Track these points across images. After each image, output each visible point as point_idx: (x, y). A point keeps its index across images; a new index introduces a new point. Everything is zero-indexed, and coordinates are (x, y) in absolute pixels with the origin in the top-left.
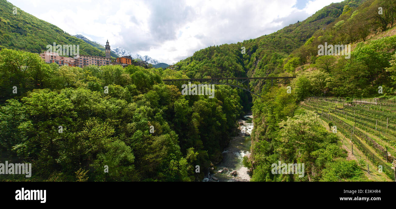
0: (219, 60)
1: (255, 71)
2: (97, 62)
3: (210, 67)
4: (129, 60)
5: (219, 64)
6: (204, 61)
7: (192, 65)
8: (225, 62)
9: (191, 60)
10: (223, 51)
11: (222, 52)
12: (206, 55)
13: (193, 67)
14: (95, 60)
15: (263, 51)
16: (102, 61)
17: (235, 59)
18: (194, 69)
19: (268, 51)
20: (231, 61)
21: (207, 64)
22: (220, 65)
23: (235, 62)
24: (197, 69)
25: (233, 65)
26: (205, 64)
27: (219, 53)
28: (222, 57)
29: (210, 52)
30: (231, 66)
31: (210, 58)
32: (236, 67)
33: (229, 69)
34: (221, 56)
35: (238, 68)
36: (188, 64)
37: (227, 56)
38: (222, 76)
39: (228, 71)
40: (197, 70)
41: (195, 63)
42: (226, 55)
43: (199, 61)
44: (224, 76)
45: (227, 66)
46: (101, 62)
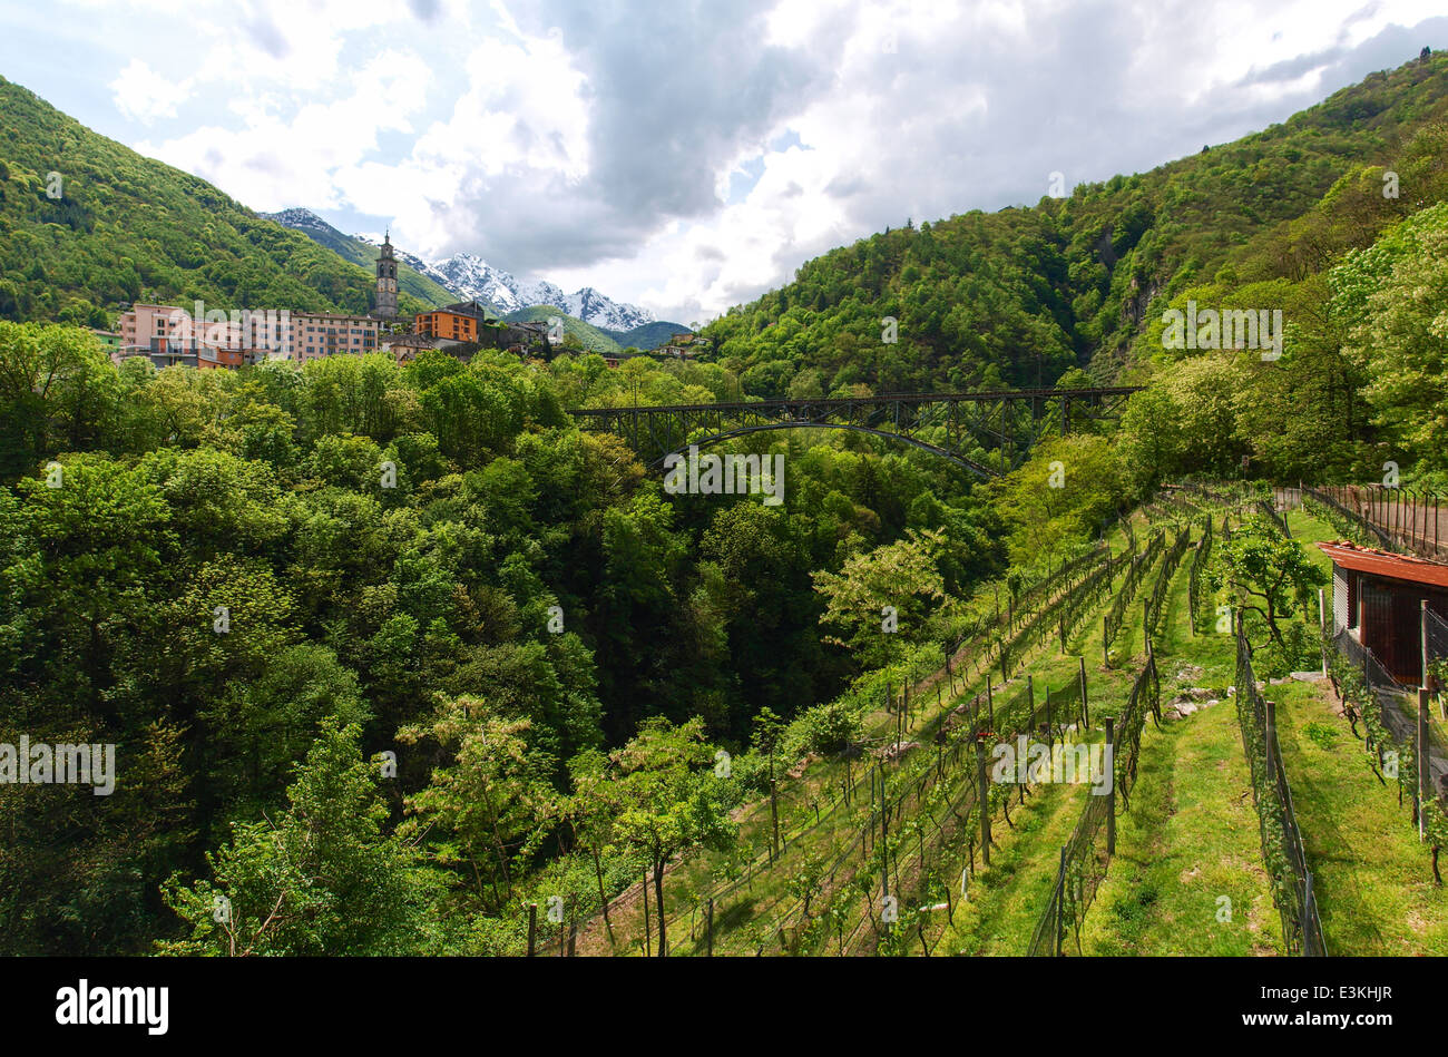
0: (924, 298)
1: (1133, 349)
2: (326, 340)
3: (869, 339)
4: (467, 323)
5: (919, 321)
6: (843, 308)
7: (779, 331)
8: (958, 307)
9: (778, 306)
10: (948, 250)
11: (942, 257)
12: (858, 278)
13: (783, 341)
14: (321, 330)
15: (1175, 238)
16: (345, 332)
17: (1019, 291)
18: (786, 351)
19: (1209, 240)
20: (989, 303)
21: (857, 324)
22: (923, 326)
23: (1013, 309)
24: (803, 349)
25: (1001, 321)
26: (846, 326)
27: (927, 263)
28: (943, 285)
29: (877, 261)
30: (989, 326)
31: (878, 292)
32: (1019, 333)
33: (975, 345)
34: (940, 276)
35: (1028, 336)
36: (764, 324)
37: (970, 279)
38: (935, 382)
39: (966, 356)
40: (800, 356)
41: (794, 321)
42: (967, 269)
43: (821, 309)
44: (946, 380)
45: (963, 328)
46: (343, 336)
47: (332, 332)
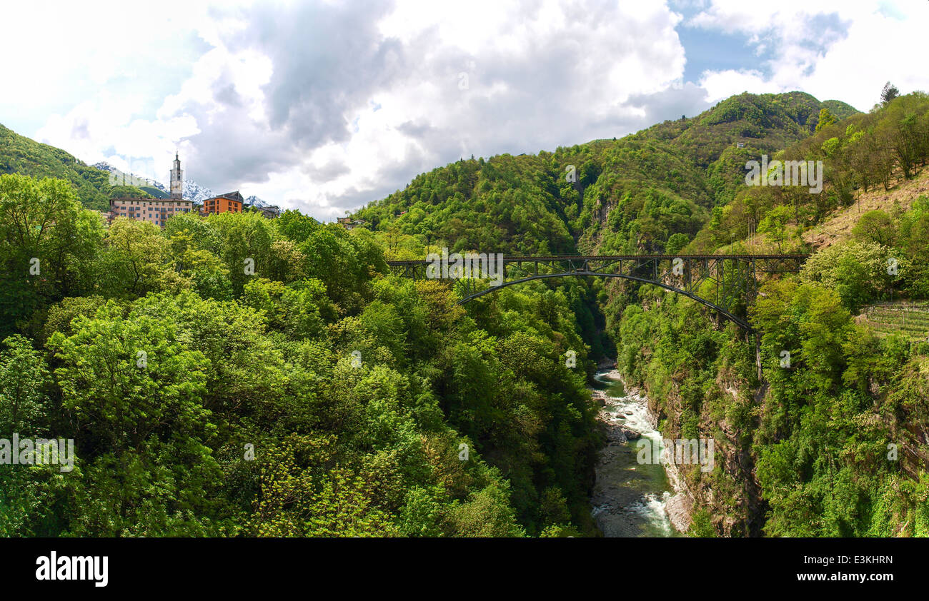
0: (498, 201)
1: (602, 237)
3: (470, 223)
5: (498, 214)
6: (450, 203)
7: (414, 216)
8: (517, 207)
9: (404, 201)
10: (502, 173)
11: (501, 177)
12: (454, 186)
13: (416, 222)
15: (618, 181)
17: (543, 201)
18: (421, 230)
19: (634, 183)
20: (534, 205)
21: (460, 214)
22: (501, 217)
23: (542, 210)
24: (431, 228)
25: (541, 217)
26: (455, 214)
27: (493, 180)
28: (506, 193)
29: (465, 177)
30: (535, 220)
31: (468, 196)
32: (551, 223)
33: (531, 230)
34: (503, 189)
35: (554, 226)
36: (397, 213)
37: (518, 191)
38: (512, 250)
39: (527, 236)
40: (430, 232)
41: (421, 210)
42: (515, 186)
43: (435, 204)
44: (517, 249)
45: (524, 219)
47: (163, 210)
